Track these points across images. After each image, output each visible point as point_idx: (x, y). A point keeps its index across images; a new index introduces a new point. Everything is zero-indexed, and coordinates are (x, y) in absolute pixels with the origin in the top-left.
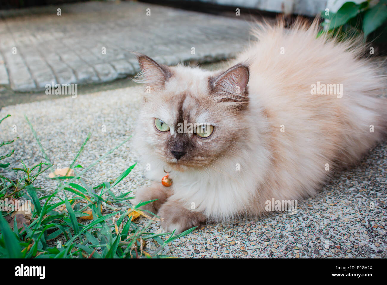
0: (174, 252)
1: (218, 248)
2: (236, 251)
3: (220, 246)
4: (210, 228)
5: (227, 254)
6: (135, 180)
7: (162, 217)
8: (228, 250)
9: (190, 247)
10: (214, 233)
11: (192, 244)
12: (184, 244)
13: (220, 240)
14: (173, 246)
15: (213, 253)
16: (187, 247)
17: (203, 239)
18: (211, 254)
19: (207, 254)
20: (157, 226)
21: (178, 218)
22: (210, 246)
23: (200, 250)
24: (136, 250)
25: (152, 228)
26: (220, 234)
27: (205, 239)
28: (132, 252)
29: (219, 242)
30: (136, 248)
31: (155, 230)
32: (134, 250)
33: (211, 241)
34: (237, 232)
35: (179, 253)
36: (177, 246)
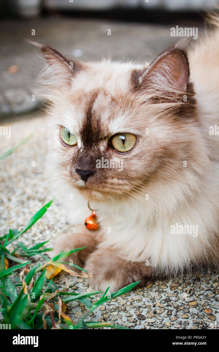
0: (109, 319)
1: (171, 311)
2: (198, 314)
3: (175, 309)
4: (161, 285)
5: (186, 320)
6: (56, 227)
7: (91, 272)
8: (187, 314)
9: (132, 311)
10: (166, 292)
11: (135, 307)
12: (123, 308)
13: (174, 300)
14: (108, 310)
15: (165, 319)
16: (128, 312)
17: (151, 300)
18: (161, 320)
19: (156, 319)
20: (84, 285)
21: (113, 272)
22: (160, 309)
23: (146, 315)
24: (52, 314)
25: (78, 288)
26: (175, 292)
27: (153, 300)
28: (45, 317)
29: (174, 303)
30: (52, 312)
31: (82, 290)
32: (49, 314)
33: (162, 302)
34: (198, 289)
35: (115, 320)
36: (112, 311)
